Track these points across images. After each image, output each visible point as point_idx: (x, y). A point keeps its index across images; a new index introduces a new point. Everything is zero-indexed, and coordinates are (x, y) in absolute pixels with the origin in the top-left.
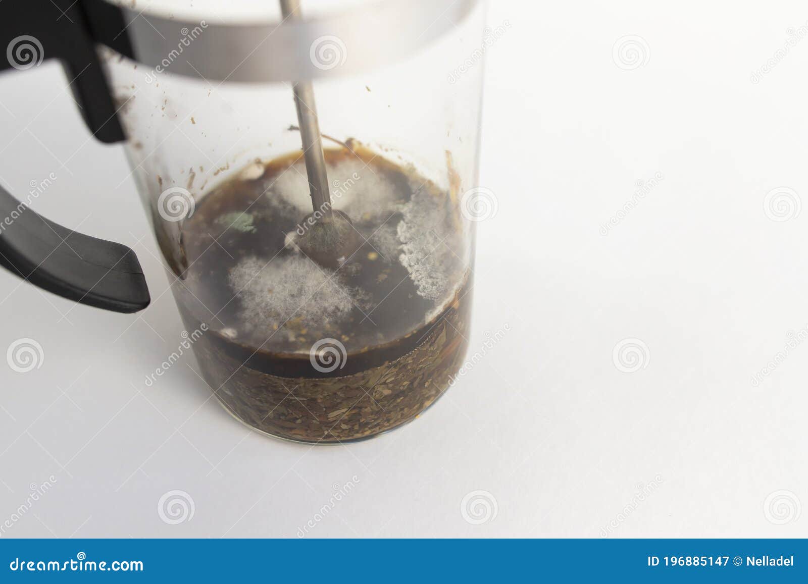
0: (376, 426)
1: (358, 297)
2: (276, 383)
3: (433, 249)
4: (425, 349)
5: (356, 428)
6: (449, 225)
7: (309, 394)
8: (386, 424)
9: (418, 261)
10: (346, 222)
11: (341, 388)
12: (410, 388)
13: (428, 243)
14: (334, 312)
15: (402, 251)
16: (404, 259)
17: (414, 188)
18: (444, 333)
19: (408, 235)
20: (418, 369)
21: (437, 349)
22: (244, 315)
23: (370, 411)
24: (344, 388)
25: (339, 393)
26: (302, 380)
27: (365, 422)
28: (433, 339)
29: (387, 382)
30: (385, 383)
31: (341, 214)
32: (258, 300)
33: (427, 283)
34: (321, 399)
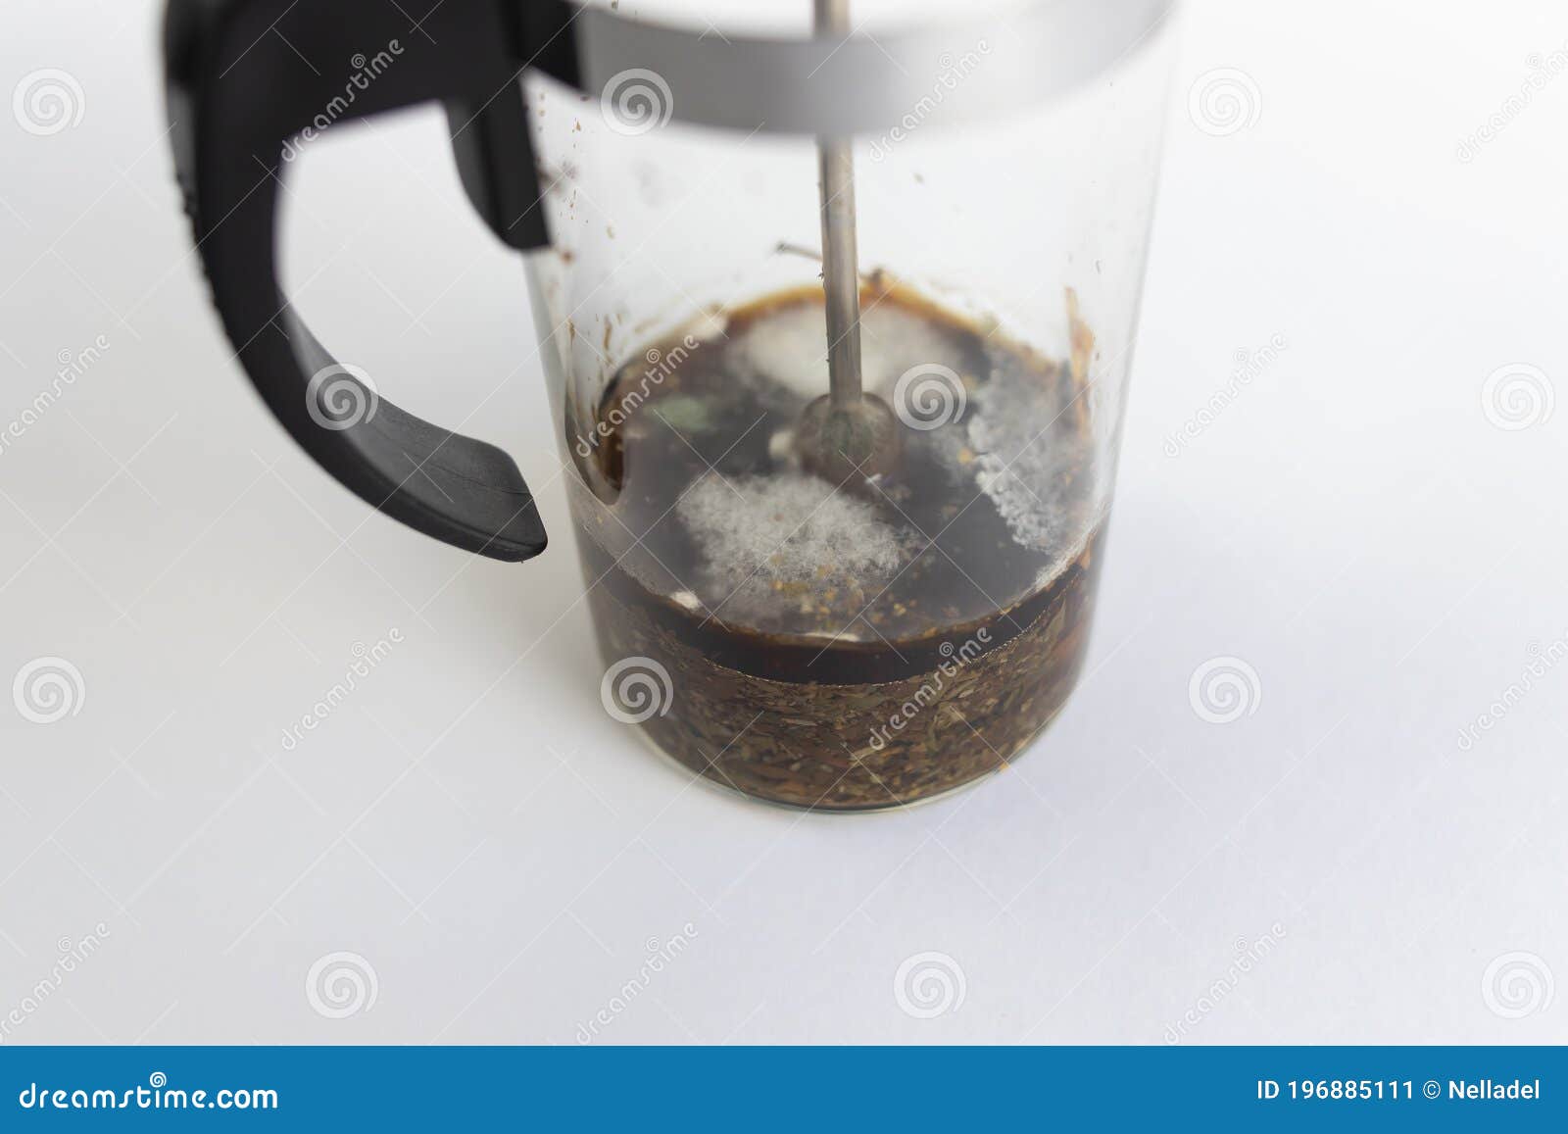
0: (931, 780)
1: (908, 544)
2: (764, 692)
3: (1037, 463)
4: (1029, 639)
5: (897, 782)
6: (1068, 423)
7: (822, 715)
8: (948, 778)
9: (1011, 485)
10: (881, 413)
11: (881, 705)
12: (997, 712)
13: (1028, 453)
14: (867, 570)
15: (979, 468)
16: (986, 482)
17: (996, 357)
18: (1062, 613)
19: (990, 439)
20: (1014, 676)
21: (1049, 642)
22: (708, 571)
23: (925, 750)
24: (886, 705)
25: (875, 714)
26: (812, 686)
27: (913, 772)
28: (1046, 621)
29: (961, 696)
30: (956, 699)
31: (875, 399)
32: (730, 547)
33: (1030, 522)
34: (843, 724)
